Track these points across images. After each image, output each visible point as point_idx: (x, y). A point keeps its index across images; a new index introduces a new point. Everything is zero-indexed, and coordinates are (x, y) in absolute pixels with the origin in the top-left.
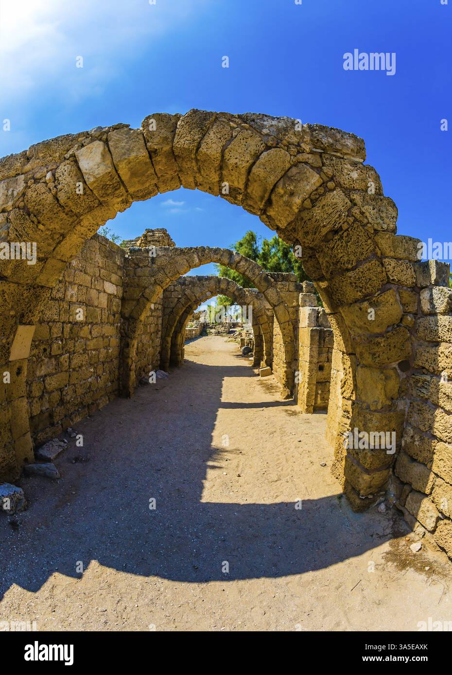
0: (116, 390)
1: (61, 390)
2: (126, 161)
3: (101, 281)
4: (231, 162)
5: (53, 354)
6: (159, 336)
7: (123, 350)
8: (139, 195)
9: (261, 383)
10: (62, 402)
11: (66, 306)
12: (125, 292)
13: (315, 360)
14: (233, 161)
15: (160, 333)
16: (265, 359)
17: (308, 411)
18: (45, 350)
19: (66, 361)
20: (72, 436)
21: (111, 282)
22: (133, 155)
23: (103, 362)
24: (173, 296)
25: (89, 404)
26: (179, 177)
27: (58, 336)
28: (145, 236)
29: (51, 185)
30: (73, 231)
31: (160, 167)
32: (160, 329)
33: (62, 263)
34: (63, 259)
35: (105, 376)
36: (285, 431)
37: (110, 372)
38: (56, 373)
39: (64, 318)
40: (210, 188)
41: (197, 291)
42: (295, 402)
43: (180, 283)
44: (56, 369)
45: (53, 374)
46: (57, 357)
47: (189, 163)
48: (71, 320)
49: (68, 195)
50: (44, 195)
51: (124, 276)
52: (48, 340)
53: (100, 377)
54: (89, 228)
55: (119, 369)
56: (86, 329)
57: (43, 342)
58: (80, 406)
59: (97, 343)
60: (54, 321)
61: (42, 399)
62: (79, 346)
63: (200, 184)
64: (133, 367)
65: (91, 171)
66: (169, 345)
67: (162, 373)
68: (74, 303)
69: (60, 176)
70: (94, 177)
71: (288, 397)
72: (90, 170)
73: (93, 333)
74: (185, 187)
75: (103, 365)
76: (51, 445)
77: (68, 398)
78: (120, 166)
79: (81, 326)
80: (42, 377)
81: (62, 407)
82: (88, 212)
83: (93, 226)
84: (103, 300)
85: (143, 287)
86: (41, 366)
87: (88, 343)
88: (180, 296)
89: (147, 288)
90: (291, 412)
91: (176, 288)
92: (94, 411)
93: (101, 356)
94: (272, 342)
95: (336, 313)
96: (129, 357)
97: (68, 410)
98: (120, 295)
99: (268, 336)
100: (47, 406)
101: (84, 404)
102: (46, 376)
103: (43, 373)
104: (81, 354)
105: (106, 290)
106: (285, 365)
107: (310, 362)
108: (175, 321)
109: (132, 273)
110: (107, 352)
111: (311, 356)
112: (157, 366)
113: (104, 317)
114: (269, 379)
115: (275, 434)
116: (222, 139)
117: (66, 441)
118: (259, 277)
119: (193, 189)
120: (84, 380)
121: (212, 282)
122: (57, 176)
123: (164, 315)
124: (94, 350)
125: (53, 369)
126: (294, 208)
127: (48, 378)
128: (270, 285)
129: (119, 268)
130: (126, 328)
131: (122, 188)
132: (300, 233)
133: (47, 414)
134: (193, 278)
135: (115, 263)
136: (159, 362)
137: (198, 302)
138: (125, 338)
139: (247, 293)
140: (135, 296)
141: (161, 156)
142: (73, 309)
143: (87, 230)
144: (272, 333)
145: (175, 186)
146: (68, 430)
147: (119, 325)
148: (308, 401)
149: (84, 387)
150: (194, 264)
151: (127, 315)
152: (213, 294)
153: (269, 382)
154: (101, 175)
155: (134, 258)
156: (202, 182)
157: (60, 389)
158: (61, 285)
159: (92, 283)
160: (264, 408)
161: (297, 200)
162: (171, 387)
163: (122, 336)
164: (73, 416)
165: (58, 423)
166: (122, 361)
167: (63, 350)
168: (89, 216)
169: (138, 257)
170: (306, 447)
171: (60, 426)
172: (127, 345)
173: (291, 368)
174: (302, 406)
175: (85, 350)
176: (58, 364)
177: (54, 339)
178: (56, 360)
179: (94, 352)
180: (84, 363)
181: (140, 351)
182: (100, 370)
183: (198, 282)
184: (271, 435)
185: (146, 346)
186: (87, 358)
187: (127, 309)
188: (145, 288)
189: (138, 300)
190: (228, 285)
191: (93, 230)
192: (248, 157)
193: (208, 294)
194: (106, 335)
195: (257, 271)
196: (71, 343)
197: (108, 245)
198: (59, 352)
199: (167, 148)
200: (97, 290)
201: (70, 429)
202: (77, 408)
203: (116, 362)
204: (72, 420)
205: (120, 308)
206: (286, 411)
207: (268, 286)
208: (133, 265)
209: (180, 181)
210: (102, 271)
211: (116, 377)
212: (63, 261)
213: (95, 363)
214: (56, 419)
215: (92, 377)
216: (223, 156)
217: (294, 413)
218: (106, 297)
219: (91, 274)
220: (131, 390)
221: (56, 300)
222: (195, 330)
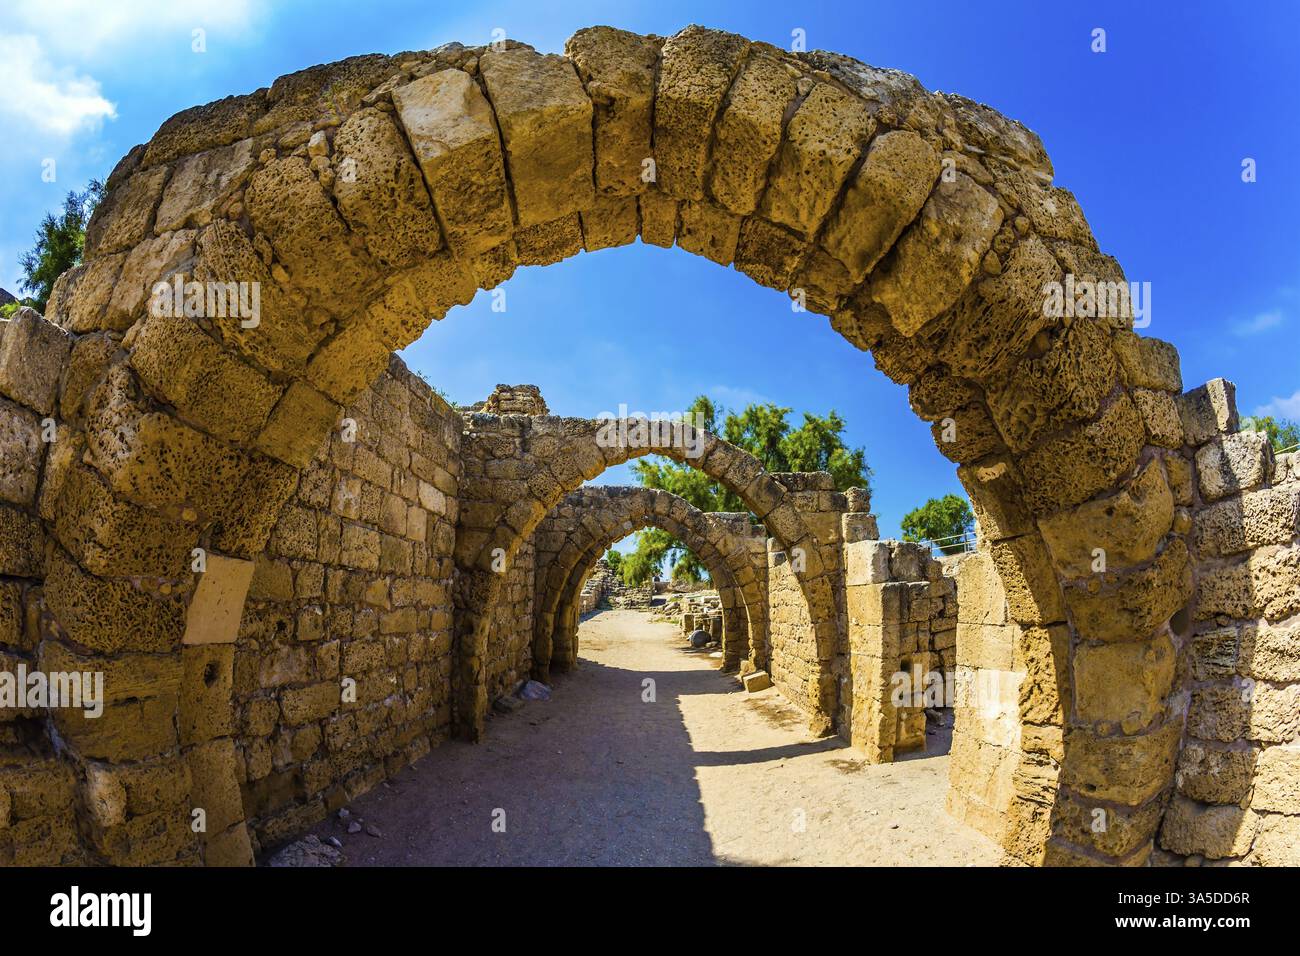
0: (446, 724)
1: (321, 723)
2: (533, 117)
3: (413, 479)
4: (810, 149)
5: (301, 638)
6: (530, 609)
7: (459, 637)
8: (537, 245)
9: (756, 707)
10: (323, 750)
11: (333, 526)
12: (462, 510)
13: (895, 652)
14: (813, 146)
15: (531, 604)
16: (754, 655)
17: (883, 758)
18: (281, 626)
19: (333, 658)
20: (351, 830)
21: (434, 485)
22: (553, 103)
23: (416, 664)
24: (556, 528)
25: (386, 757)
26: (639, 209)
27: (315, 595)
28: (496, 399)
29: (321, 162)
30: (364, 318)
31: (611, 159)
32: (531, 596)
33: (330, 405)
34: (333, 393)
35: (422, 694)
36: (852, 810)
37: (432, 686)
38: (309, 684)
39: (328, 554)
40: (713, 242)
41: (607, 517)
42: (845, 742)
43: (571, 501)
44: (308, 674)
45: (303, 686)
46: (310, 646)
47: (687, 153)
48: (345, 561)
49: (367, 186)
50: (299, 185)
51: (460, 475)
52: (288, 602)
53: (412, 697)
54: (405, 317)
55: (452, 677)
56: (380, 585)
57: (276, 607)
58: (367, 760)
59: (402, 620)
60: (304, 559)
61: (275, 742)
62: (363, 623)
63: (689, 231)
64: (482, 677)
65: (436, 132)
66: (550, 630)
67: (538, 687)
68: (353, 522)
69: (348, 142)
70: (443, 146)
71: (826, 732)
72: (431, 130)
73: (395, 596)
74: (647, 240)
75: (418, 670)
76: (300, 853)
77: (339, 741)
78: (517, 129)
79: (368, 577)
80: (274, 689)
81: (326, 761)
82: (407, 267)
83: (414, 315)
84: (418, 526)
85: (505, 503)
86: (272, 664)
87: (385, 618)
88: (571, 529)
89: (511, 504)
90: (845, 765)
91: (562, 510)
92: (398, 770)
93: (414, 649)
94: (766, 621)
95: (1022, 536)
96: (473, 654)
97: (340, 767)
98: (454, 517)
99: (758, 608)
100: (289, 758)
101: (377, 755)
102: (283, 688)
103: (276, 679)
104: (367, 642)
105: (425, 502)
106: (818, 668)
107: (885, 657)
108: (561, 580)
109: (478, 470)
110: (426, 641)
111: (886, 644)
112: (526, 673)
113: (418, 561)
114: (768, 698)
115: (834, 819)
116: (778, 93)
117: (337, 842)
118: (755, 483)
119: (666, 245)
120: (375, 701)
121: (639, 500)
122: (338, 140)
123: (538, 566)
124: (398, 635)
125: (302, 673)
126: (964, 272)
127: (289, 694)
128: (779, 500)
129: (451, 455)
130: (468, 592)
131: (506, 205)
132: (960, 345)
133: (288, 776)
134: (599, 491)
135: (442, 443)
136: (530, 664)
137: (606, 542)
138: (465, 610)
139: (711, 522)
140: (486, 520)
141: (623, 121)
142: (350, 534)
143: (398, 323)
144: (767, 601)
145: (624, 234)
146: (341, 814)
147: (451, 582)
148: (882, 739)
149: (375, 718)
150: (615, 455)
151: (468, 563)
152: (636, 525)
153: (772, 703)
154: (465, 142)
155: (483, 436)
156: (697, 222)
157: (320, 721)
158: (322, 474)
159: (392, 482)
160: (782, 761)
161: (970, 254)
162: (562, 720)
163: (456, 607)
164: (351, 781)
165: (315, 797)
166: (457, 662)
167: (325, 629)
168: (407, 279)
169: (491, 435)
170: (914, 839)
171: (322, 804)
172: (470, 629)
173: (831, 673)
174: (867, 748)
175: (376, 635)
176: (315, 662)
177: (305, 602)
178: (307, 651)
179: (397, 640)
180: (375, 663)
181: (494, 640)
182: (410, 681)
183: (608, 499)
184: (826, 822)
185: (504, 631)
186: (382, 652)
187: (468, 549)
188: (509, 505)
189: (493, 530)
190: (671, 506)
191: (415, 326)
192: (847, 143)
193: (627, 525)
194: (424, 602)
195: (750, 471)
196: (343, 617)
197: (428, 401)
198: (317, 634)
199: (639, 101)
200: (405, 499)
201: (344, 813)
202: (359, 764)
203: (444, 663)
204: (349, 791)
205: (453, 546)
206: (835, 763)
207: (775, 503)
208: (481, 452)
209: (640, 220)
210: (416, 457)
211: (446, 696)
212: (331, 400)
213: (401, 664)
214: (311, 788)
215: (394, 696)
216: (785, 135)
217: (852, 767)
218: (424, 517)
219: (394, 461)
220: (479, 725)
221: (310, 508)
222: (587, 598)
